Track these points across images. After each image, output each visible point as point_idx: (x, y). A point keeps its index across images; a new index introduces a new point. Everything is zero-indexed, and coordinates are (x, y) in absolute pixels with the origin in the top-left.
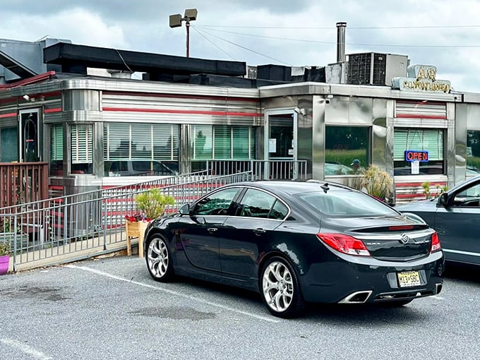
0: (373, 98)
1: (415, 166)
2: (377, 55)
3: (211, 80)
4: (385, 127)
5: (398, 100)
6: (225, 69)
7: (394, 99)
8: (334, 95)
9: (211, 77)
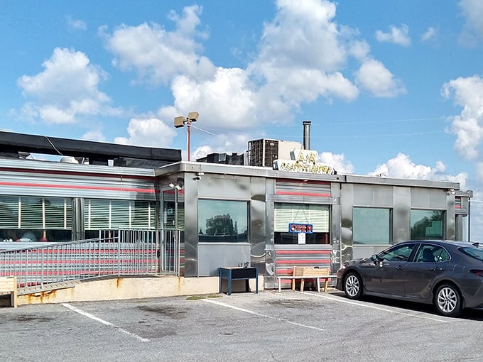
0: (251, 176)
1: (302, 238)
2: (268, 142)
3: (127, 163)
4: (265, 201)
5: (278, 179)
6: (161, 155)
7: (274, 178)
8: (205, 173)
9: (128, 161)
